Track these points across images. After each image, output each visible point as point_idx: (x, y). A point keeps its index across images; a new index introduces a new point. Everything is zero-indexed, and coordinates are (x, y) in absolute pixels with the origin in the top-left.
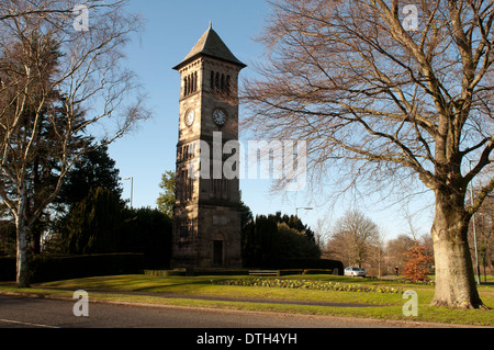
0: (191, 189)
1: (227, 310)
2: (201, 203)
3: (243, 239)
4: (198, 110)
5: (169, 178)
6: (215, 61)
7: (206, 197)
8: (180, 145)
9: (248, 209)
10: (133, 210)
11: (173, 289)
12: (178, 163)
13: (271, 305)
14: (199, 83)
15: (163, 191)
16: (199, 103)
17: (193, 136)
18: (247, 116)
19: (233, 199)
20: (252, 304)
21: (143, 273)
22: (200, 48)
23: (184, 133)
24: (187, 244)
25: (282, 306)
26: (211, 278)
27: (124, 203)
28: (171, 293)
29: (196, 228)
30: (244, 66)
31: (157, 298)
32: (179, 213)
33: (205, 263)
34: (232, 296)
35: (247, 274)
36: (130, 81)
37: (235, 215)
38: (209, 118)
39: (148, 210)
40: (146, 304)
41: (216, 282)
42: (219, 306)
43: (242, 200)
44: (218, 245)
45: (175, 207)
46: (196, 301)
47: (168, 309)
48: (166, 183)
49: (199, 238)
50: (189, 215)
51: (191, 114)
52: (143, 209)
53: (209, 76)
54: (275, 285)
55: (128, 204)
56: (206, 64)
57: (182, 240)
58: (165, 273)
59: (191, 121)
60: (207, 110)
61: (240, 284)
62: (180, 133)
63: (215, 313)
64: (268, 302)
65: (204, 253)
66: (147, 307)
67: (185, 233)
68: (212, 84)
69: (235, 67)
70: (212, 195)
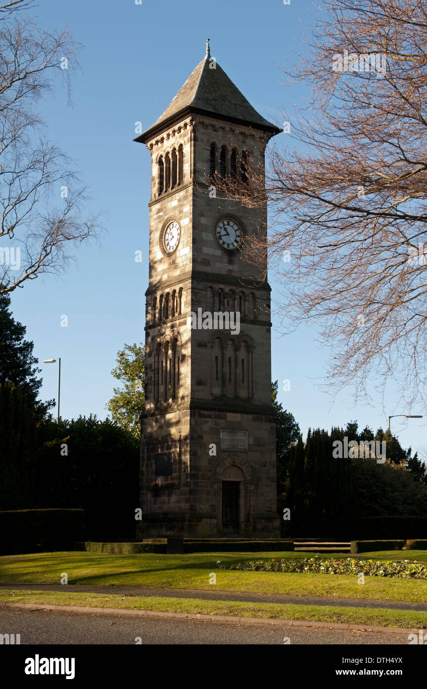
0: (174, 379)
1: (248, 619)
2: (197, 408)
3: (280, 478)
4: (187, 222)
5: (132, 358)
6: (218, 124)
7: (205, 395)
8: (151, 292)
9: (290, 418)
10: (61, 424)
11: (140, 580)
12: (149, 327)
13: (337, 609)
14: (187, 168)
15: (121, 385)
16: (188, 208)
17: (177, 273)
18: (282, 229)
19: (259, 397)
20: (298, 607)
21: (82, 549)
22: (188, 98)
23: (160, 268)
24: (169, 488)
25: (361, 610)
26: (218, 556)
27: (43, 409)
28: (139, 586)
29: (187, 458)
30: (277, 131)
31: (110, 597)
32: (153, 428)
33: (205, 528)
34: (260, 592)
35: (290, 548)
36: (50, 168)
37: (265, 430)
38: (208, 237)
39: (91, 423)
40: (86, 609)
41: (228, 566)
42: (231, 611)
43: (279, 400)
44: (231, 491)
45: (145, 416)
46: (186, 602)
47: (130, 618)
48: (127, 370)
49: (192, 476)
50: (173, 431)
51: (174, 231)
52: (81, 421)
53: (207, 155)
54: (347, 571)
55: (53, 412)
56: (201, 129)
57: (160, 481)
58: (127, 547)
59: (173, 243)
60: (203, 221)
61: (276, 568)
62: (151, 268)
63: (224, 625)
64: (333, 604)
65: (203, 507)
66: (88, 615)
67: (167, 466)
68: (213, 169)
69: (258, 134)
70: (217, 391)
